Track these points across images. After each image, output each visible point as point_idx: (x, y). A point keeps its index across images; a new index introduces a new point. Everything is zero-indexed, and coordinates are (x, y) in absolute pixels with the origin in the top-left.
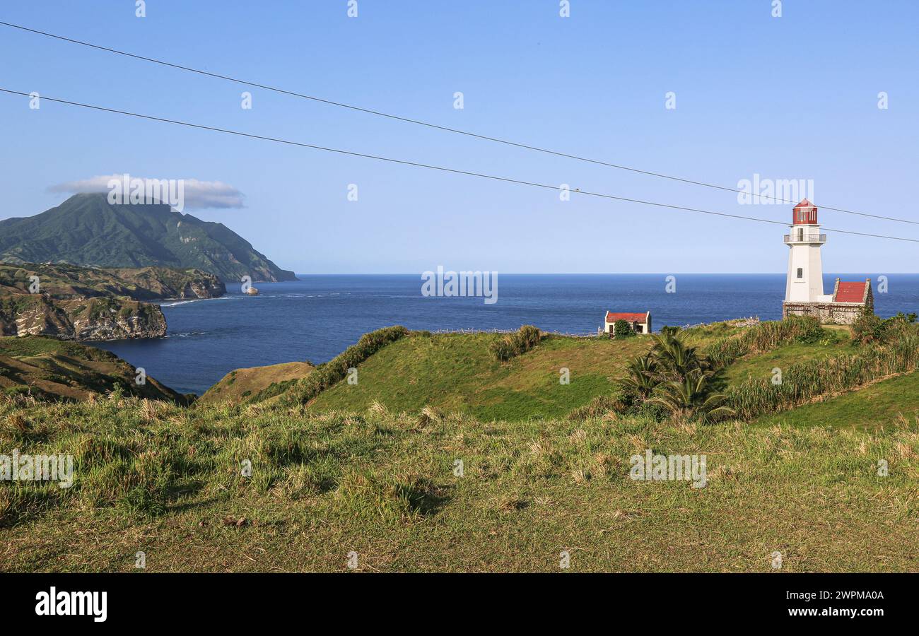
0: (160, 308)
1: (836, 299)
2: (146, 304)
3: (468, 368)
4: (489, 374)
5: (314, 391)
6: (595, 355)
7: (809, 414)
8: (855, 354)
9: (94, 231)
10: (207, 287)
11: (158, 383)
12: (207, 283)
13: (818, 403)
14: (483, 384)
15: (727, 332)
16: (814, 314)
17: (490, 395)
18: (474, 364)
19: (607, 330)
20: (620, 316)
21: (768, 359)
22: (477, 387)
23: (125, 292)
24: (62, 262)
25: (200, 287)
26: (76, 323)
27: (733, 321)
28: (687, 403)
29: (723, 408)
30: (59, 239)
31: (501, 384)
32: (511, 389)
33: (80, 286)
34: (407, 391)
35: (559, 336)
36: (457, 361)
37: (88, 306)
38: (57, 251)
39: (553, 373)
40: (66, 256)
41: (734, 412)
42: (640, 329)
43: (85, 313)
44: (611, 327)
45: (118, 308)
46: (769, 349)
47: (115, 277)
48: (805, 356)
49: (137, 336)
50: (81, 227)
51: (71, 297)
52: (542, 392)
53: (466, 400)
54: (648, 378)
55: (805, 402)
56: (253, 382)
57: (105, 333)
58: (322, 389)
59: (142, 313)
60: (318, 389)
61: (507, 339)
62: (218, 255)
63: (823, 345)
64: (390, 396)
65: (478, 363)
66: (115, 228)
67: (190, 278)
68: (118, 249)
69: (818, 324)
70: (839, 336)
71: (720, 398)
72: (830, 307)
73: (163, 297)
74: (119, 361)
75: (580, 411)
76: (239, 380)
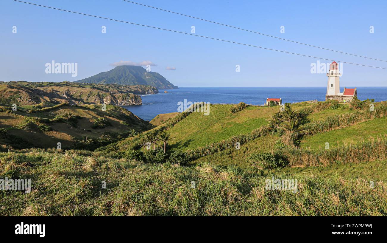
0: (140, 97)
1: (344, 94)
2: (136, 95)
3: (223, 115)
4: (229, 117)
5: (176, 121)
6: (263, 112)
7: (334, 133)
8: (351, 113)
9: (124, 75)
10: (153, 91)
11: (139, 117)
12: (153, 89)
13: (338, 130)
14: (227, 121)
15: (306, 105)
16: (336, 99)
17: (229, 124)
18: (224, 114)
19: (267, 104)
20: (271, 100)
21: (320, 114)
22: (225, 121)
23: (131, 92)
24: (115, 84)
25: (151, 91)
26: (118, 101)
27: (309, 101)
28: (292, 129)
29: (304, 131)
30: (114, 77)
31: (233, 120)
32: (236, 122)
33: (120, 90)
34: (204, 122)
35: (252, 106)
36: (219, 113)
37: (122, 96)
38: (114, 81)
39: (249, 117)
40: (116, 82)
41: (308, 132)
42: (278, 103)
43: (121, 98)
44: (268, 103)
45: (129, 96)
46: (320, 111)
47: (129, 88)
48: (333, 113)
49: (134, 104)
50: (120, 74)
51: (117, 93)
52: (245, 123)
53: (222, 125)
54: (279, 120)
55: (333, 129)
56: (164, 118)
57: (126, 103)
58: (179, 121)
59: (135, 98)
60: (178, 121)
61: (235, 106)
62: (156, 82)
63: (339, 110)
64: (198, 123)
65: (226, 114)
66: (129, 74)
67: (149, 88)
68: (130, 80)
69: (338, 103)
70: (345, 107)
71: (303, 127)
72: (342, 97)
73: (141, 93)
74: (128, 111)
75: (256, 130)
76: (160, 117)
